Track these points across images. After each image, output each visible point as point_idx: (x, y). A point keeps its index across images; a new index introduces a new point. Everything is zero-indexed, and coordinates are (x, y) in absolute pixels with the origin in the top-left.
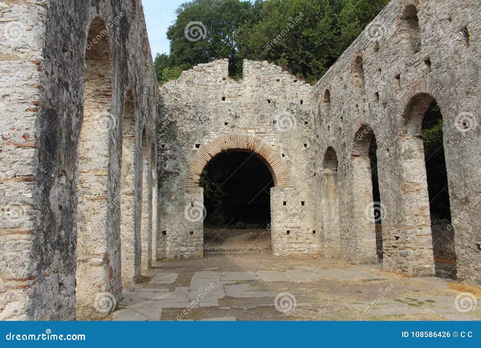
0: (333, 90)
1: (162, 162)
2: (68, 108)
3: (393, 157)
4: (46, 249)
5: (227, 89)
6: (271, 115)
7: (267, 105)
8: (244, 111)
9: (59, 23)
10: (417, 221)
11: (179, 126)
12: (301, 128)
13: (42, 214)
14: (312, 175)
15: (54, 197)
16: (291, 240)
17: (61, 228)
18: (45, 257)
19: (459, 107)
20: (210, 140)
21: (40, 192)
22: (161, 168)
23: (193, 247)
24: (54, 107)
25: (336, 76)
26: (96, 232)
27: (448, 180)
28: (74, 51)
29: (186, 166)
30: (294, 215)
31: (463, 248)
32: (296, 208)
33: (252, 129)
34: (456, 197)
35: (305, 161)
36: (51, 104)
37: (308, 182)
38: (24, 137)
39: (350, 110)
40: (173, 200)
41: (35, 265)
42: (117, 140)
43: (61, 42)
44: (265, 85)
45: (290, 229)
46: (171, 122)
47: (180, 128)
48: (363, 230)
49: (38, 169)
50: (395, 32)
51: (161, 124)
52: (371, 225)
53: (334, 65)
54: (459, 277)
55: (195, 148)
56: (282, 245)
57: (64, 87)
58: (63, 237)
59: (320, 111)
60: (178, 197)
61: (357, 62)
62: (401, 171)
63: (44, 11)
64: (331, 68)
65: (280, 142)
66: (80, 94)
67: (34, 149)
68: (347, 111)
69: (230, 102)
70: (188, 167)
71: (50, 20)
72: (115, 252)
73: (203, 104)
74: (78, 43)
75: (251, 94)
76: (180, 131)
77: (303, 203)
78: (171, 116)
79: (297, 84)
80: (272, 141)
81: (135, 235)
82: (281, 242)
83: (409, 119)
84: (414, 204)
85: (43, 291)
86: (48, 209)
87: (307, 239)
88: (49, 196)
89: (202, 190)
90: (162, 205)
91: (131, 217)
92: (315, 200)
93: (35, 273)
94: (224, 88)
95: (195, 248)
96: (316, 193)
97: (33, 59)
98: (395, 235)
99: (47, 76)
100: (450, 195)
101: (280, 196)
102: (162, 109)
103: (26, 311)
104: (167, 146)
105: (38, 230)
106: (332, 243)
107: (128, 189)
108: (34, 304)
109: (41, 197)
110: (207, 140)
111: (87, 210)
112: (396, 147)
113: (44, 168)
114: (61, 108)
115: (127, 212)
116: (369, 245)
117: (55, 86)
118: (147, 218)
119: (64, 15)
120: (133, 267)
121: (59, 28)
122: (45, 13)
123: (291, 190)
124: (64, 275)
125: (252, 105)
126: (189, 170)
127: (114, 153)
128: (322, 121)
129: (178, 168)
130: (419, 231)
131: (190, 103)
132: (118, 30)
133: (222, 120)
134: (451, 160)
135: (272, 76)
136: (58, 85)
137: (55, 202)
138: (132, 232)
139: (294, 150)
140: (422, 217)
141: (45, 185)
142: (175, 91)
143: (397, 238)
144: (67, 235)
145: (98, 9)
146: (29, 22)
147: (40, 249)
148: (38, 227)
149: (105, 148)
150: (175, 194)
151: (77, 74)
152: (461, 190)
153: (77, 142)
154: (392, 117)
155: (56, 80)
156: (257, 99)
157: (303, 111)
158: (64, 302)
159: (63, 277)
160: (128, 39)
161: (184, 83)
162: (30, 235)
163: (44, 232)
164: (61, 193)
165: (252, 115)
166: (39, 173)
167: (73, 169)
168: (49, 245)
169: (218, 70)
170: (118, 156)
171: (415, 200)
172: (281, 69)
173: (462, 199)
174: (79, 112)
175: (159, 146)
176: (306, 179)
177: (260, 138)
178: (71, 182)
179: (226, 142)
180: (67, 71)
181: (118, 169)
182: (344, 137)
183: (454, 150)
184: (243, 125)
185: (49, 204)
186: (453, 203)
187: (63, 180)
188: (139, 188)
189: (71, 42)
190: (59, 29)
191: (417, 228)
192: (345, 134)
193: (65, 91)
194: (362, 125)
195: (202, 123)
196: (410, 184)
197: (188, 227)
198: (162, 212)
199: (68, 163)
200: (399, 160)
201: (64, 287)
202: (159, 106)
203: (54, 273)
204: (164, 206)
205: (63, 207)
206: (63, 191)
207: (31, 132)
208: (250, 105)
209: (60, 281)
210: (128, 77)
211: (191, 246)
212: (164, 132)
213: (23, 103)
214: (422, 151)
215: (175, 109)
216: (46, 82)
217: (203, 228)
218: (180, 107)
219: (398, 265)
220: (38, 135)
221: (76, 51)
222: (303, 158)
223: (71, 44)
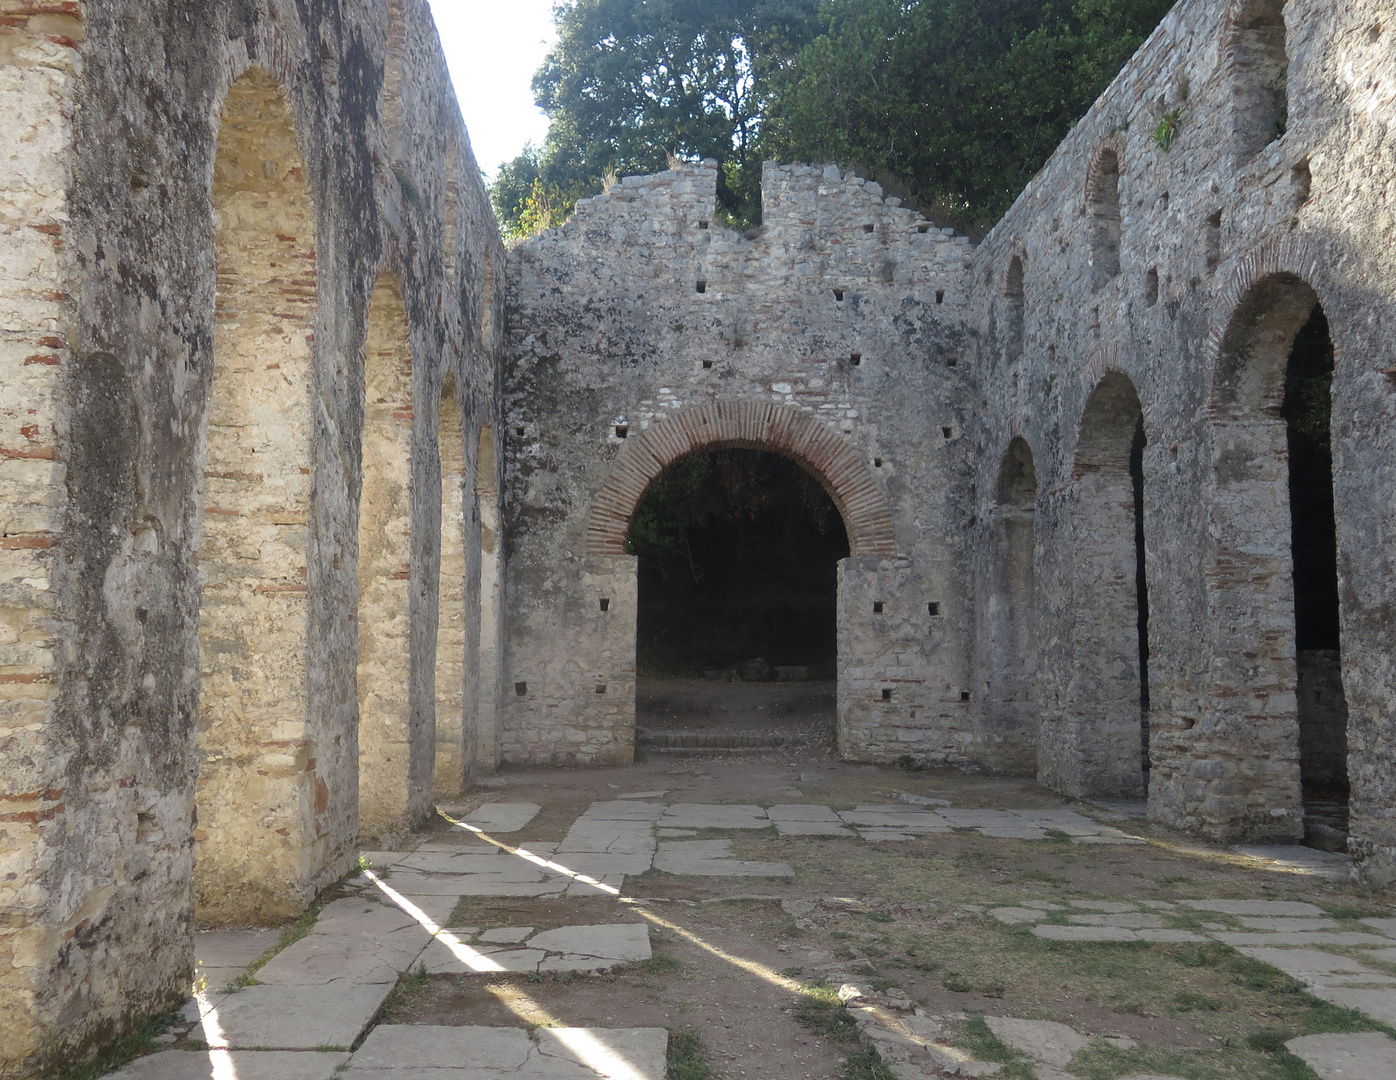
0: (1031, 257)
1: (516, 478)
2: (158, 345)
3: (1188, 476)
4: (96, 724)
5: (710, 258)
6: (843, 337)
7: (831, 306)
8: (761, 325)
9: (114, 110)
10: (1251, 672)
11: (567, 371)
12: (933, 378)
13: (80, 632)
14: (965, 521)
15: (118, 588)
16: (896, 719)
17: (144, 668)
18: (92, 745)
19: (1382, 319)
20: (660, 415)
21: (74, 575)
22: (515, 496)
23: (605, 732)
24: (109, 346)
25: (1043, 213)
26: (277, 681)
27: (1338, 550)
28: (171, 182)
29: (588, 493)
30: (907, 641)
31: (1369, 761)
32: (913, 621)
33: (784, 380)
34: (1355, 605)
35: (945, 480)
36: (100, 340)
37: (952, 545)
38: (25, 431)
39: (1074, 324)
40: (547, 592)
41: (63, 761)
42: (341, 422)
43: (124, 164)
44: (829, 244)
45: (893, 685)
46: (543, 360)
47: (568, 378)
48: (1100, 694)
49: (67, 516)
50: (1217, 70)
51: (513, 366)
52: (1127, 682)
53: (1037, 179)
54: (1354, 847)
55: (612, 436)
56: (866, 732)
57: (141, 291)
58: (151, 693)
59: (993, 323)
60: (563, 584)
61: (1102, 169)
62: (1209, 519)
63: (66, 84)
64: (1028, 186)
65: (870, 421)
66: (198, 302)
67: (51, 465)
68: (1067, 326)
69: (719, 297)
70: (592, 495)
71: (84, 107)
72: (338, 739)
73: (639, 302)
74: (186, 158)
75: (784, 272)
76: (568, 384)
77: (933, 609)
78: (543, 338)
79: (928, 237)
80: (846, 417)
81: (411, 691)
82: (865, 724)
83: (1241, 356)
84: (1246, 622)
85: (89, 830)
86: (99, 619)
87: (942, 716)
88: (101, 585)
89: (633, 562)
90: (517, 607)
91: (400, 641)
92: (971, 600)
93: (63, 783)
94: (703, 252)
95: (610, 734)
96: (973, 580)
97: (39, 220)
98: (1183, 714)
99: (84, 265)
100: (1341, 597)
101: (865, 586)
102: (516, 317)
103: (37, 878)
104: (531, 429)
105: (70, 673)
106: (1017, 732)
107: (391, 561)
108: (59, 862)
109: (75, 587)
110: (650, 414)
111: (251, 622)
112: (1199, 444)
113: (84, 511)
114: (133, 350)
115: (388, 626)
116: (1119, 740)
117: (110, 292)
118: (458, 643)
119: (131, 86)
120: (403, 783)
121: (116, 123)
122: (69, 89)
123: (897, 568)
124: (156, 792)
125: (787, 305)
126: (594, 504)
127: (330, 461)
128: (998, 355)
129: (564, 496)
130: (1256, 705)
131: (601, 301)
132: (336, 95)
133: (695, 352)
134: (1349, 488)
135: (849, 215)
136: (119, 286)
137: (124, 602)
138: (402, 682)
139: (912, 445)
140: (1268, 661)
141: (89, 559)
142: (553, 264)
143: (1191, 723)
144: (165, 688)
145: (251, 45)
146: (25, 116)
147: (76, 722)
148: (70, 665)
149: (300, 447)
150: (553, 573)
151: (184, 248)
152: (1373, 582)
153: (194, 438)
154: (1192, 349)
155: (116, 276)
156: (803, 289)
157: (944, 324)
158: (154, 864)
159: (152, 798)
160: (376, 117)
161: (582, 238)
162: (44, 685)
163: (89, 680)
164: (143, 577)
165: (784, 337)
166: (70, 526)
167: (182, 511)
168: (105, 715)
169: (685, 198)
170: (346, 469)
171: (1249, 610)
172: (880, 190)
173: (1373, 611)
174: (198, 355)
175: (506, 433)
176: (946, 534)
177: (810, 409)
178: (177, 548)
179: (705, 422)
180: (151, 244)
181: (345, 505)
182: (1055, 408)
183: (1359, 456)
184: (756, 370)
185: (101, 606)
186: (1346, 620)
187: (151, 542)
188: (426, 558)
189: (159, 159)
190: (116, 129)
191: (1252, 694)
192: (1060, 398)
193: (145, 300)
194: (1109, 372)
195: (634, 361)
196: (1233, 560)
197: (590, 671)
198: (512, 627)
199: (165, 495)
200: (1204, 484)
201: (156, 825)
202: (508, 308)
203: (123, 784)
204: (523, 610)
205: (151, 614)
206: (150, 572)
207: (43, 419)
208: (780, 307)
209: (142, 809)
210: (377, 234)
211: (600, 727)
212: (523, 390)
213: (19, 341)
214: (1282, 456)
215: (556, 318)
216: (78, 281)
217: (634, 674)
218: (570, 313)
219: (1190, 807)
220: (63, 428)
221: (180, 183)
222: (937, 472)
223: (159, 163)
